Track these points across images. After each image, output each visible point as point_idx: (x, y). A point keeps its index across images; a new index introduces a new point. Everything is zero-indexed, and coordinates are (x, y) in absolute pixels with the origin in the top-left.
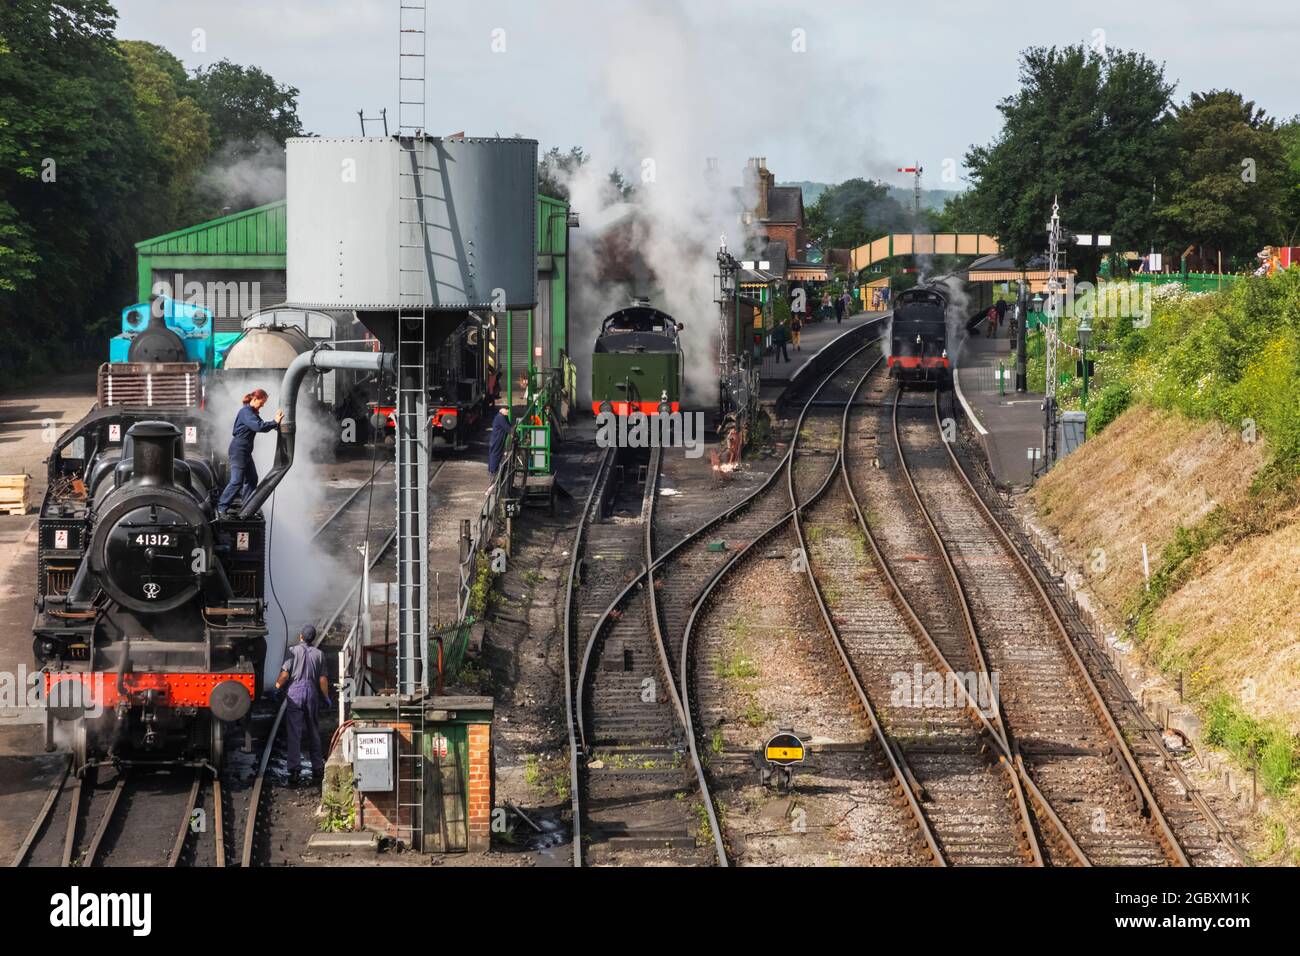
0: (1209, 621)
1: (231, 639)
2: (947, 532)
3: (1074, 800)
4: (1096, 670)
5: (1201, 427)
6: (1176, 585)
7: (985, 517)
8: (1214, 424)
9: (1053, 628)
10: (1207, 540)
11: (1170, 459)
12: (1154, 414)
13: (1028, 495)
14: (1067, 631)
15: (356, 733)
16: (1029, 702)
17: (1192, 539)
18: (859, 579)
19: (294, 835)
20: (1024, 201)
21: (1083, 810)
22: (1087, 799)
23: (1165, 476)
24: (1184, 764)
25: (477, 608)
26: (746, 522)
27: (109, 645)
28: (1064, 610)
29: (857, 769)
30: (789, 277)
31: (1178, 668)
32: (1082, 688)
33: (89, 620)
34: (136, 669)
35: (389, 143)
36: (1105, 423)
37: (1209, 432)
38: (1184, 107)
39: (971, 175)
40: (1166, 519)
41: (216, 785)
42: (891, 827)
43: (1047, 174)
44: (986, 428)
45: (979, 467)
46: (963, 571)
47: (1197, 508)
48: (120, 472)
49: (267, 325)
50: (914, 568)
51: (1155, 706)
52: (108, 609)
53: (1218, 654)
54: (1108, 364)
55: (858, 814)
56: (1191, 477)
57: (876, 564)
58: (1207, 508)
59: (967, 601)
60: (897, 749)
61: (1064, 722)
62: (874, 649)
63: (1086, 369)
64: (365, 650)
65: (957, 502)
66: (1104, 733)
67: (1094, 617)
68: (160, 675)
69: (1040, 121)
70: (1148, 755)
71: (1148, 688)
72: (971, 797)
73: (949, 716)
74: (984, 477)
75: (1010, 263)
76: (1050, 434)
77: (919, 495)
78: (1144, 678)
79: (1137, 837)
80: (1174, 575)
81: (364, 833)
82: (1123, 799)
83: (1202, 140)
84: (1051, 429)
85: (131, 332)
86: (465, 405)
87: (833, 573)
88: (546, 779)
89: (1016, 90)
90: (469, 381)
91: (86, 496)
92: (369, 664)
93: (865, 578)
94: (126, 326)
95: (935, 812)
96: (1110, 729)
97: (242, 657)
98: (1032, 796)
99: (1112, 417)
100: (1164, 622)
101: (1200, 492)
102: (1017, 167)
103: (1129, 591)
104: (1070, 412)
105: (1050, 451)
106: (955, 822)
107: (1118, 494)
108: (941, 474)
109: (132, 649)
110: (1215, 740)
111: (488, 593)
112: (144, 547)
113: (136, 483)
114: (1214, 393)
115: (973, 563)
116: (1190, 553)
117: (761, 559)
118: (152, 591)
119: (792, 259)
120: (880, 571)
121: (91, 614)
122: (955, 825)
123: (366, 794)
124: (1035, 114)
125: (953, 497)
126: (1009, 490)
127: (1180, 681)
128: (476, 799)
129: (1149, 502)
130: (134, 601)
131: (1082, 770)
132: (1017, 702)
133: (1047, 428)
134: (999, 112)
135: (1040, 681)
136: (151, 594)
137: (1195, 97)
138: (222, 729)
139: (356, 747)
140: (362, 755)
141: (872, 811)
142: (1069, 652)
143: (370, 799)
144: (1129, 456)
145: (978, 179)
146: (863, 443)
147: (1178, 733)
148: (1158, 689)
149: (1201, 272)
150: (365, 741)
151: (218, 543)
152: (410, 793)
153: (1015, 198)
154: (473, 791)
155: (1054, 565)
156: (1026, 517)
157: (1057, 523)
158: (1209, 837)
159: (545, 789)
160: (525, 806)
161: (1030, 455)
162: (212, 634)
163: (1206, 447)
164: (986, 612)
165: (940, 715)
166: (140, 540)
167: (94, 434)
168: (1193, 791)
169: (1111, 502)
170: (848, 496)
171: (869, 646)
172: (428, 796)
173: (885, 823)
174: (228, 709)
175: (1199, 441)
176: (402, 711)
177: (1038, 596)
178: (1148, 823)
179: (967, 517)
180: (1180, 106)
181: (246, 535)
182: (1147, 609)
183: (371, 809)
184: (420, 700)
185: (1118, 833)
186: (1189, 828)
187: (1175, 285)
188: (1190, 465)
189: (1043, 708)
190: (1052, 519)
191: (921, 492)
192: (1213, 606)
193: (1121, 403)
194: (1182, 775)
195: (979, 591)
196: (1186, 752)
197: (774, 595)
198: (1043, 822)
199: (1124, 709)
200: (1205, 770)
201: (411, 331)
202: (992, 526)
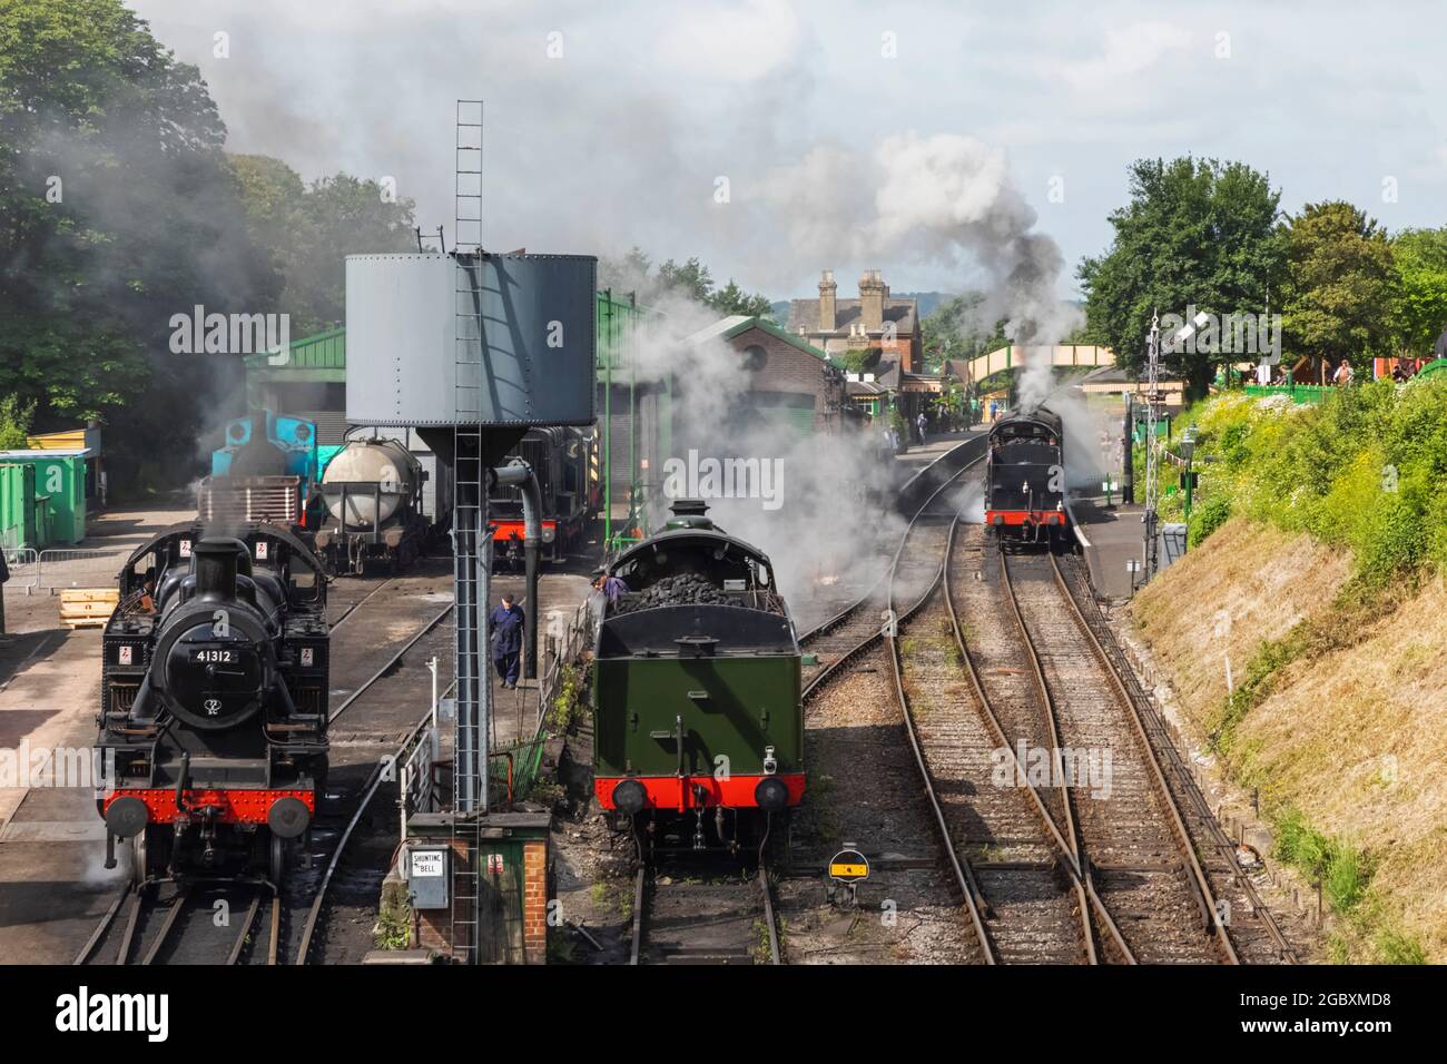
0: (1288, 735)
1: (292, 755)
2: (1043, 645)
3: (1140, 918)
4: (1177, 785)
5: (1293, 540)
6: (1258, 700)
7: (1083, 631)
8: (1305, 536)
9: (1138, 743)
10: (1290, 654)
11: (1263, 572)
12: (1251, 527)
13: (1128, 607)
14: (1151, 745)
15: (411, 851)
16: (1106, 818)
17: (1277, 653)
18: (949, 693)
19: (350, 952)
20: (1136, 312)
21: (1149, 927)
22: (1154, 916)
23: (1256, 589)
24: (1255, 880)
25: (559, 722)
26: (842, 635)
27: (170, 761)
28: (1150, 725)
29: (926, 885)
30: (904, 388)
31: (1255, 783)
32: (1161, 803)
33: (151, 736)
34: (195, 785)
35: (446, 259)
36: (1205, 535)
37: (1301, 545)
38: (1299, 219)
39: (1083, 286)
40: (1255, 632)
41: (276, 902)
42: (953, 945)
43: (1158, 286)
44: (1089, 540)
45: (1081, 579)
46: (1054, 684)
47: (1282, 622)
48: (185, 588)
49: (367, 439)
50: (1005, 682)
51: (1231, 822)
52: (170, 725)
53: (1294, 769)
54: (1213, 476)
55: (922, 930)
56: (1281, 590)
57: (967, 678)
58: (1295, 621)
59: (1054, 715)
60: (966, 864)
61: (1139, 838)
62: (956, 764)
63: (1190, 480)
64: (434, 766)
65: (1056, 615)
66: (1178, 849)
67: (1180, 731)
68: (220, 792)
69: (1149, 233)
70: (1221, 872)
71: (1227, 802)
72: (1037, 914)
73: (1024, 832)
74: (1085, 590)
75: (1122, 374)
76: (1150, 547)
77: (1018, 608)
78: (1223, 792)
79: (1201, 955)
80: (1257, 689)
81: (421, 951)
82: (1189, 916)
83: (1312, 251)
84: (1151, 541)
85: (234, 445)
86: (563, 518)
87: (923, 687)
88: (612, 895)
89: (1127, 202)
90: (568, 494)
91: (154, 611)
92: (437, 779)
93: (955, 692)
94: (229, 440)
95: (999, 930)
96: (1184, 845)
97: (302, 774)
98: (1098, 913)
99: (1212, 529)
100: (1245, 736)
101: (1288, 605)
102: (1126, 279)
103: (1213, 704)
104: (1172, 525)
105: (1150, 563)
106: (1019, 939)
107: (1210, 607)
108: (1042, 586)
109: (191, 765)
110: (1286, 857)
111: (573, 707)
112: (205, 663)
113: (198, 599)
114: (1305, 506)
115: (1065, 677)
116: (1274, 667)
117: (853, 673)
118: (213, 707)
119: (907, 370)
120: (971, 684)
121: (152, 730)
122: (1018, 943)
123: (422, 911)
124: (1146, 225)
125: (1052, 609)
126: (1108, 603)
127: (1256, 796)
128: (532, 917)
129: (1240, 615)
130: (195, 717)
131: (1152, 887)
132: (1094, 817)
133: (1147, 541)
134: (1110, 224)
135: (1119, 796)
136: (212, 711)
137: (1309, 208)
138: (282, 846)
139: (411, 865)
140: (417, 872)
141: (935, 928)
142: (1151, 767)
143: (425, 917)
144: (1223, 568)
145: (1090, 291)
146: (969, 555)
147: (1252, 850)
148: (1235, 804)
149: (1306, 384)
150: (420, 858)
151: (280, 659)
152: (465, 910)
153: (1127, 311)
154: (529, 909)
155: (1146, 679)
156: (1123, 630)
157: (1150, 637)
158: (1273, 955)
159: (609, 905)
160: (587, 924)
161: (1130, 567)
162: (272, 750)
163: (1296, 560)
164: (1073, 726)
165: (1015, 830)
166: (201, 656)
167: (165, 550)
168: (1260, 908)
169: (1203, 615)
170: (946, 609)
171: (951, 761)
172: (484, 912)
173: (948, 941)
174: (287, 826)
175: (1291, 555)
176: (457, 828)
177: (1126, 710)
178: (1212, 941)
179: (1064, 630)
180: (1294, 217)
181: (310, 651)
182: (1230, 724)
183: (426, 927)
184: (475, 817)
185: (1182, 951)
186: (1253, 945)
187: (1282, 396)
188: (1281, 578)
189: (1120, 824)
190: (1147, 632)
191: (1020, 604)
192: (1292, 721)
193: (1223, 514)
194: (1252, 892)
195: (1068, 705)
196: (1258, 869)
197: (862, 709)
198: (1107, 939)
199: (1201, 824)
200: (1275, 887)
201: (467, 447)
202: (1088, 639)
